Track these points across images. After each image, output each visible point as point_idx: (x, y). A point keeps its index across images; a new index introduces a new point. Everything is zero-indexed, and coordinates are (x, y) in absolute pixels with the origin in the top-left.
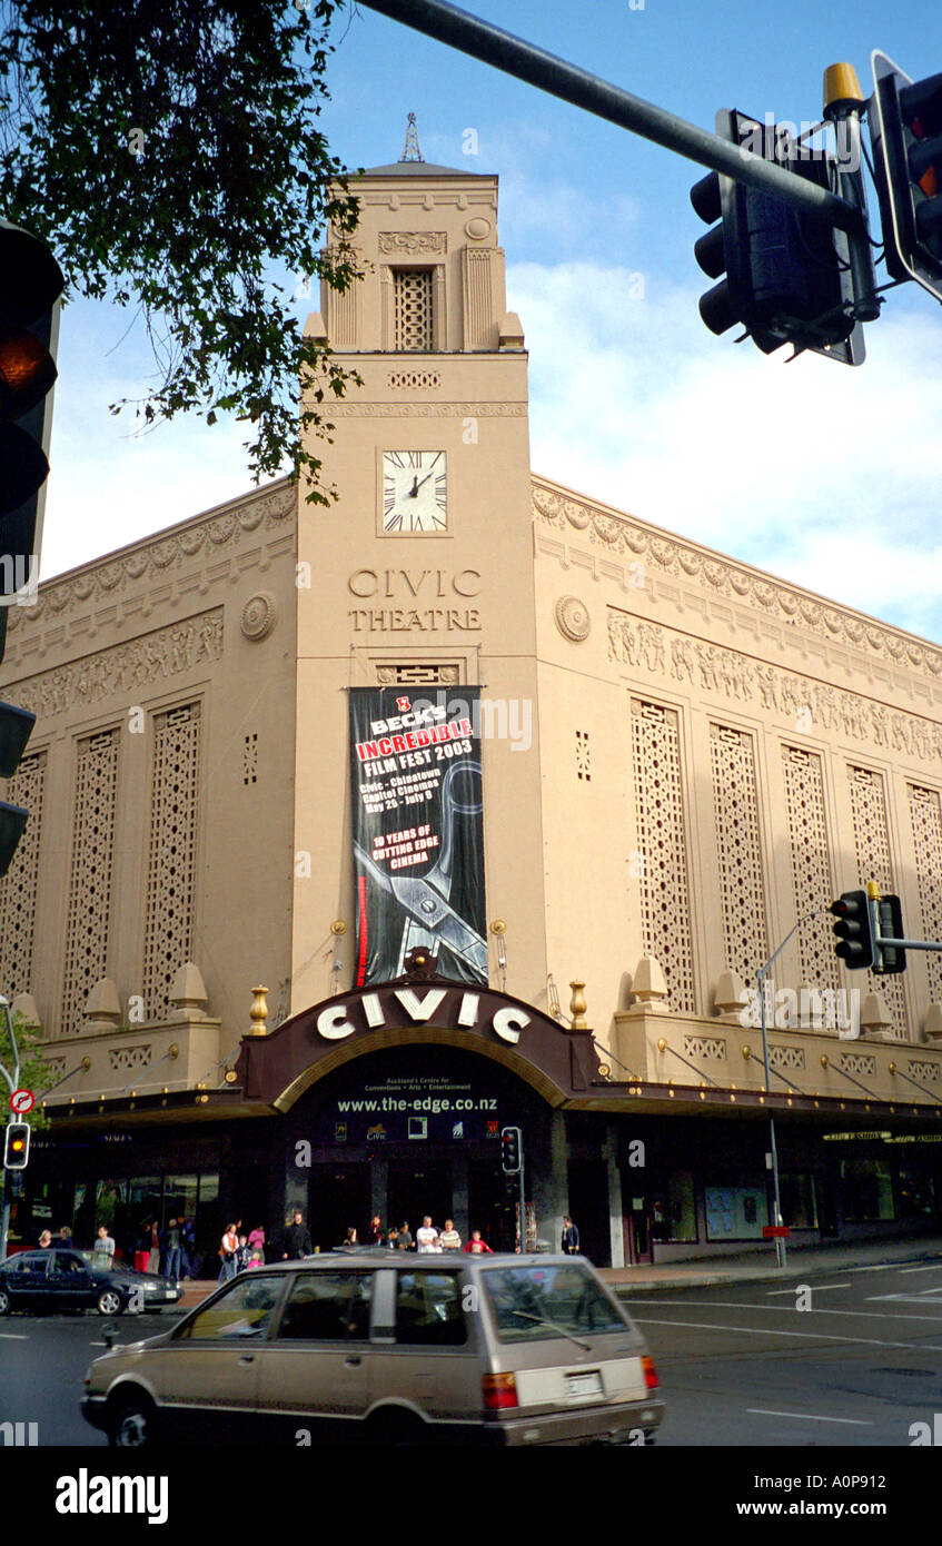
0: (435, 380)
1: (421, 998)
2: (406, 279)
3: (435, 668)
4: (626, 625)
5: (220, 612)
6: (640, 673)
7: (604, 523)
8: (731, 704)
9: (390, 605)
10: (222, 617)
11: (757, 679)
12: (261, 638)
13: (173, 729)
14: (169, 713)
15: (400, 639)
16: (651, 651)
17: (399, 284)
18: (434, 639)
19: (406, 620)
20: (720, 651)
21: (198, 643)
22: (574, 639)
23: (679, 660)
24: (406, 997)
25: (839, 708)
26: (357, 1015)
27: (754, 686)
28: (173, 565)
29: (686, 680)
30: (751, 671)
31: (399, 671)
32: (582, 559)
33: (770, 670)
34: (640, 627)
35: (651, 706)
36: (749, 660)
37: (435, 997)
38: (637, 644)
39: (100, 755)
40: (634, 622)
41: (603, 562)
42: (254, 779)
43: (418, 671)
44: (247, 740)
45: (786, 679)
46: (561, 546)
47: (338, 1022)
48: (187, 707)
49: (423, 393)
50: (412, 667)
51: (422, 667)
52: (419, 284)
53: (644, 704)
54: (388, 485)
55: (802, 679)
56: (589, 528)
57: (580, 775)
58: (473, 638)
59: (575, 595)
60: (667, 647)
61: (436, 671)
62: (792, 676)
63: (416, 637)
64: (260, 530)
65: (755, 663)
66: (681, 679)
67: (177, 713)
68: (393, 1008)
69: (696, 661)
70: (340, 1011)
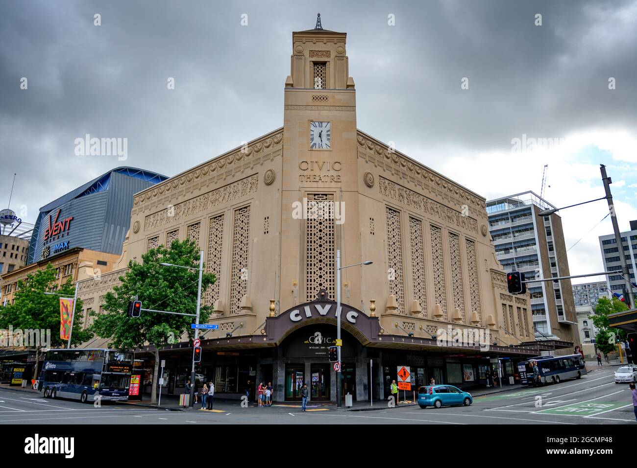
0: (327, 98)
1: (323, 308)
2: (318, 66)
3: (326, 195)
4: (385, 183)
5: (257, 175)
6: (388, 199)
7: (378, 148)
8: (415, 210)
9: (312, 173)
10: (257, 177)
11: (423, 202)
12: (270, 184)
13: (241, 215)
14: (240, 209)
15: (315, 185)
16: (392, 191)
17: (315, 68)
18: (326, 185)
19: (317, 179)
20: (412, 192)
21: (250, 185)
22: (370, 187)
23: (401, 195)
24: (318, 307)
25: (446, 213)
26: (303, 313)
27: (422, 205)
28: (242, 159)
29: (402, 202)
30: (421, 200)
31: (315, 196)
32: (372, 159)
33: (427, 200)
34: (389, 183)
35: (391, 210)
36: (421, 196)
37: (328, 307)
38: (388, 189)
39: (217, 224)
40: (387, 182)
41: (378, 161)
42: (268, 232)
43: (320, 196)
44: (265, 218)
45: (431, 203)
46: (365, 155)
47: (297, 315)
48: (246, 208)
49: (323, 103)
50: (319, 195)
51: (322, 195)
52: (321, 68)
53: (390, 209)
54: (312, 133)
55: (436, 203)
56: (374, 150)
57: (371, 233)
58: (339, 185)
59: (369, 171)
60: (397, 191)
61: (326, 196)
62: (433, 202)
63: (320, 184)
64: (271, 148)
65: (422, 197)
66: (401, 201)
67: (243, 209)
68: (314, 311)
69: (405, 196)
70: (297, 312)
